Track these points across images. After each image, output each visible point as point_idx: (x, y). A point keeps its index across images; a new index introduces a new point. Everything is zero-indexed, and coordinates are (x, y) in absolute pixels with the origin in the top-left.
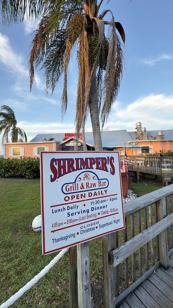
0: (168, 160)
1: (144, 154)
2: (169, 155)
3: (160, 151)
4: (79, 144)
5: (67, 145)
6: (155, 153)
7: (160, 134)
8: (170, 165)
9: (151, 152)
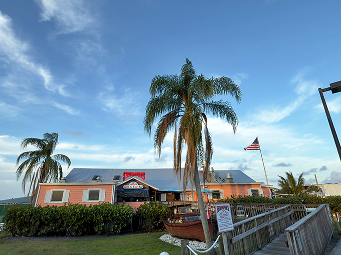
0: (241, 206)
1: (215, 200)
2: (241, 201)
3: (231, 196)
4: (141, 186)
5: (125, 187)
6: (226, 198)
7: (229, 177)
8: (242, 211)
9: (222, 197)
